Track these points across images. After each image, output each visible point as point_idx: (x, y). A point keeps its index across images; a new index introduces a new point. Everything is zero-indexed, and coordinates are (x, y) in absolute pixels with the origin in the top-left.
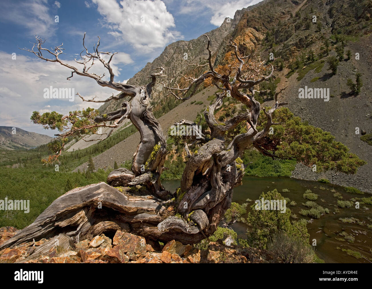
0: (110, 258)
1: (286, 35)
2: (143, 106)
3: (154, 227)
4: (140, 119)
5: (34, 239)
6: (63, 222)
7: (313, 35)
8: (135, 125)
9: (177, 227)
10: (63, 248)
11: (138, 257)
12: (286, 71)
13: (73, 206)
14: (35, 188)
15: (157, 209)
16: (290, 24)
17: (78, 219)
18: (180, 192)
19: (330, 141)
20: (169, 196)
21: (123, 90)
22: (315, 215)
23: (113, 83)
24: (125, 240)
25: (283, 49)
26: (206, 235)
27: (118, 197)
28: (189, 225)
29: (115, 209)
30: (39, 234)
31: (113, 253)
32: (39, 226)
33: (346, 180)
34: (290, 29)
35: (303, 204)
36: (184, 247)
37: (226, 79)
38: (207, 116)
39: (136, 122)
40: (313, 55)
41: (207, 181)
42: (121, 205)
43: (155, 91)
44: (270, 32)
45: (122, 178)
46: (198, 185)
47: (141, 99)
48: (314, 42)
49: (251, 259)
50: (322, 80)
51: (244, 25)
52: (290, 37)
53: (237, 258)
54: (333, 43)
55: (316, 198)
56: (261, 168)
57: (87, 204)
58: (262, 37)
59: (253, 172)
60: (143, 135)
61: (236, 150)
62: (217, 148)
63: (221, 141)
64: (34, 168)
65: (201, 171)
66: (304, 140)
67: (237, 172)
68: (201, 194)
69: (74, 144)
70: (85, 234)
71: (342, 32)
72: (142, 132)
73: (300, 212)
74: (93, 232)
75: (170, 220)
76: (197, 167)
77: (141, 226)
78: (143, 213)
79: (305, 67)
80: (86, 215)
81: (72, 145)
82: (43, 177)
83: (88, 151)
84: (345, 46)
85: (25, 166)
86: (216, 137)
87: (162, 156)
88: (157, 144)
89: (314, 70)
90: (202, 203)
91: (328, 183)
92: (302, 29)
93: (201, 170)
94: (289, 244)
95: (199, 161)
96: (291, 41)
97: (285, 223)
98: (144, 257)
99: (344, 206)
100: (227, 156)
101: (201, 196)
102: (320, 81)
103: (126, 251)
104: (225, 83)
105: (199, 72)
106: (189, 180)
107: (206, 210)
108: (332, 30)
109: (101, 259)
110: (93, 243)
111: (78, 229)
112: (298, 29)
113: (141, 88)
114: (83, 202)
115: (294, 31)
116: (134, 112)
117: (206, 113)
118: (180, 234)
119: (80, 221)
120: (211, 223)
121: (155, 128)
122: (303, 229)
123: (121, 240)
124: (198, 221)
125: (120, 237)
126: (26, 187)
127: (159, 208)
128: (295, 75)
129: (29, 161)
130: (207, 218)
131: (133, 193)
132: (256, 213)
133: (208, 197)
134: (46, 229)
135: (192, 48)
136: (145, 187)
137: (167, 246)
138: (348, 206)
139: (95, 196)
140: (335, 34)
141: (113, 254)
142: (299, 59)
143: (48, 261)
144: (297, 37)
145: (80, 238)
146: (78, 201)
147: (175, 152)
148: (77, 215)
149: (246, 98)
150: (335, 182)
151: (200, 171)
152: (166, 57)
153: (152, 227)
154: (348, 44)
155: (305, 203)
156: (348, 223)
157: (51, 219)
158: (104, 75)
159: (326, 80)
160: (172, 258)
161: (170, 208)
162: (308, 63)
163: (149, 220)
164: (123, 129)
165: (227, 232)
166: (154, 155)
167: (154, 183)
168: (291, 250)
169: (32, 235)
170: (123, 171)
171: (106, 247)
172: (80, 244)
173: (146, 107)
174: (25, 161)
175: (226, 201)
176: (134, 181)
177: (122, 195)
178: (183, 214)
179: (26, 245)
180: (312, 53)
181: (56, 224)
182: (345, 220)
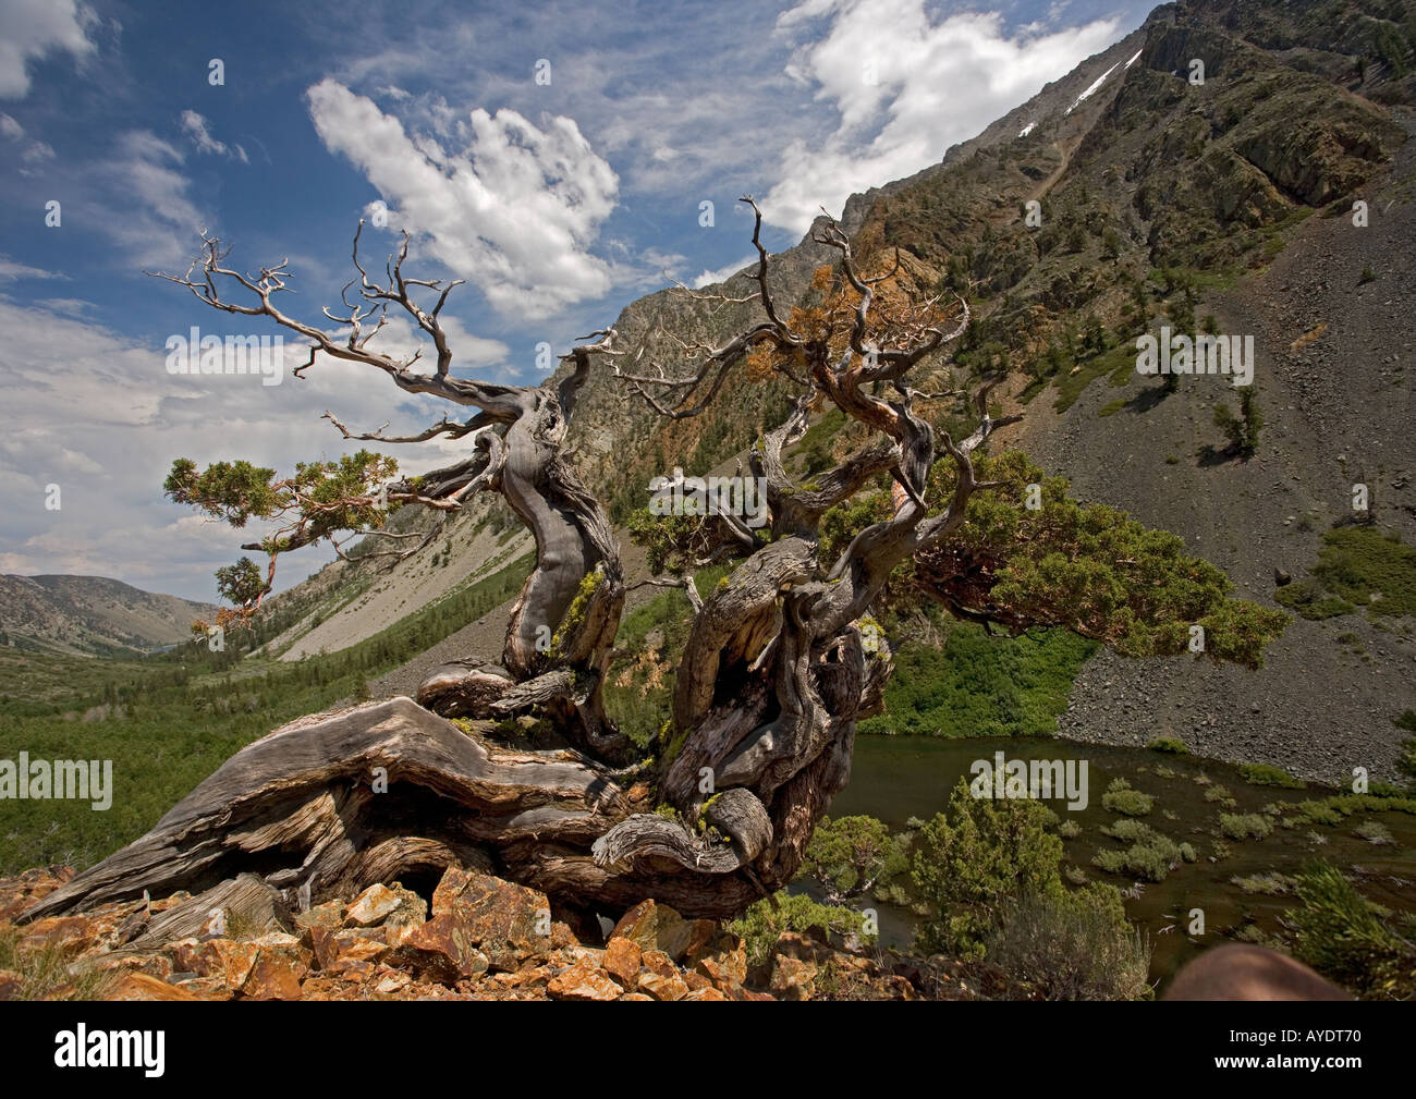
0: (421, 957)
1: (1012, 268)
2: (546, 446)
3: (579, 858)
4: (533, 490)
5: (145, 892)
6: (256, 834)
7: (1095, 268)
8: (515, 509)
9: (662, 849)
10: (249, 921)
11: (521, 962)
12: (1018, 381)
13: (292, 774)
14: (158, 791)
15: (588, 791)
16: (1020, 236)
17: (310, 822)
18: (670, 732)
19: (1167, 552)
20: (634, 752)
21: (481, 400)
22: (1149, 869)
23: (447, 378)
24: (474, 900)
25: (1004, 313)
26: (765, 886)
27: (454, 749)
28: (702, 844)
29: (443, 791)
30: (165, 873)
31: (430, 937)
32: (168, 846)
33: (1243, 742)
34: (1021, 251)
35: (1104, 830)
36: (687, 925)
37: (819, 351)
38: (759, 465)
39: (521, 498)
40: (1100, 330)
41: (762, 690)
42: (465, 776)
43: (588, 453)
44: (959, 260)
45: (470, 688)
46: (733, 702)
47: (540, 426)
48: (1099, 292)
49: (927, 989)
50: (1134, 410)
51: (876, 239)
52: (1024, 275)
53: (881, 983)
54: (1160, 295)
55: (1147, 807)
56: (953, 708)
57: (342, 771)
58: (935, 277)
59: (926, 722)
60: (544, 540)
61: (860, 581)
62: (795, 565)
63: (808, 543)
64: (162, 719)
65: (744, 656)
66: (1085, 550)
67: (866, 665)
68: (742, 733)
69: (306, 633)
70: (334, 882)
71: (1183, 259)
72: (542, 532)
73: (1095, 861)
74: (362, 873)
75: (635, 824)
76: (729, 631)
77: (534, 856)
78: (540, 805)
79: (1077, 368)
80: (338, 811)
81: (300, 638)
82: (188, 751)
83: (353, 659)
84: (1196, 303)
85: (130, 714)
86: (789, 531)
87: (607, 609)
88: (593, 569)
89: (1108, 376)
90: (748, 762)
91: (1184, 753)
92: (1060, 250)
93: (742, 648)
94: (1058, 930)
95: (735, 610)
96: (1028, 289)
97: (1043, 884)
98: (543, 962)
99: (1243, 834)
100: (831, 598)
101: (743, 739)
102: (1128, 412)
103: (478, 938)
104: (815, 363)
105: (733, 387)
106: (700, 683)
107: (762, 792)
108: (1153, 254)
109: (387, 962)
110: (360, 911)
111: (307, 862)
112: (1047, 251)
113: (539, 394)
114: (331, 761)
115: (1033, 258)
116: (513, 464)
117: (755, 457)
118: (671, 879)
119: (315, 833)
120: (781, 841)
121: (585, 519)
122: (1111, 906)
123: (460, 902)
124: (736, 828)
125: (456, 890)
126: (129, 790)
127: (597, 788)
128: (1049, 394)
129: (144, 697)
130: (765, 816)
131: (506, 739)
132: (943, 853)
133: (769, 743)
134: (194, 856)
135: (710, 313)
136: (550, 722)
137: (627, 924)
138: (1258, 831)
139: (373, 743)
140: (1162, 266)
141: (431, 943)
142: (1059, 344)
143: (193, 952)
144: (1046, 275)
145: (313, 895)
146: (314, 758)
147: (658, 656)
148: (305, 808)
149: (886, 412)
150: (1207, 750)
151: (739, 652)
152: (625, 343)
153: (574, 858)
154: (1204, 297)
155: (1110, 826)
156: (1261, 892)
157: (214, 821)
158: (417, 357)
159: (1148, 409)
160: (642, 964)
161: (637, 791)
162: (1085, 355)
163: (561, 832)
164: (477, 580)
165: (843, 920)
166: (583, 607)
167: (577, 703)
168: (1068, 946)
169: (142, 876)
170: (474, 666)
171: (405, 923)
172: (311, 917)
173: (556, 449)
174: (128, 696)
175: (830, 763)
176: (509, 697)
177: (469, 743)
178: (681, 803)
179: (118, 910)
180: (1097, 323)
181: (231, 839)
182: (1251, 884)
